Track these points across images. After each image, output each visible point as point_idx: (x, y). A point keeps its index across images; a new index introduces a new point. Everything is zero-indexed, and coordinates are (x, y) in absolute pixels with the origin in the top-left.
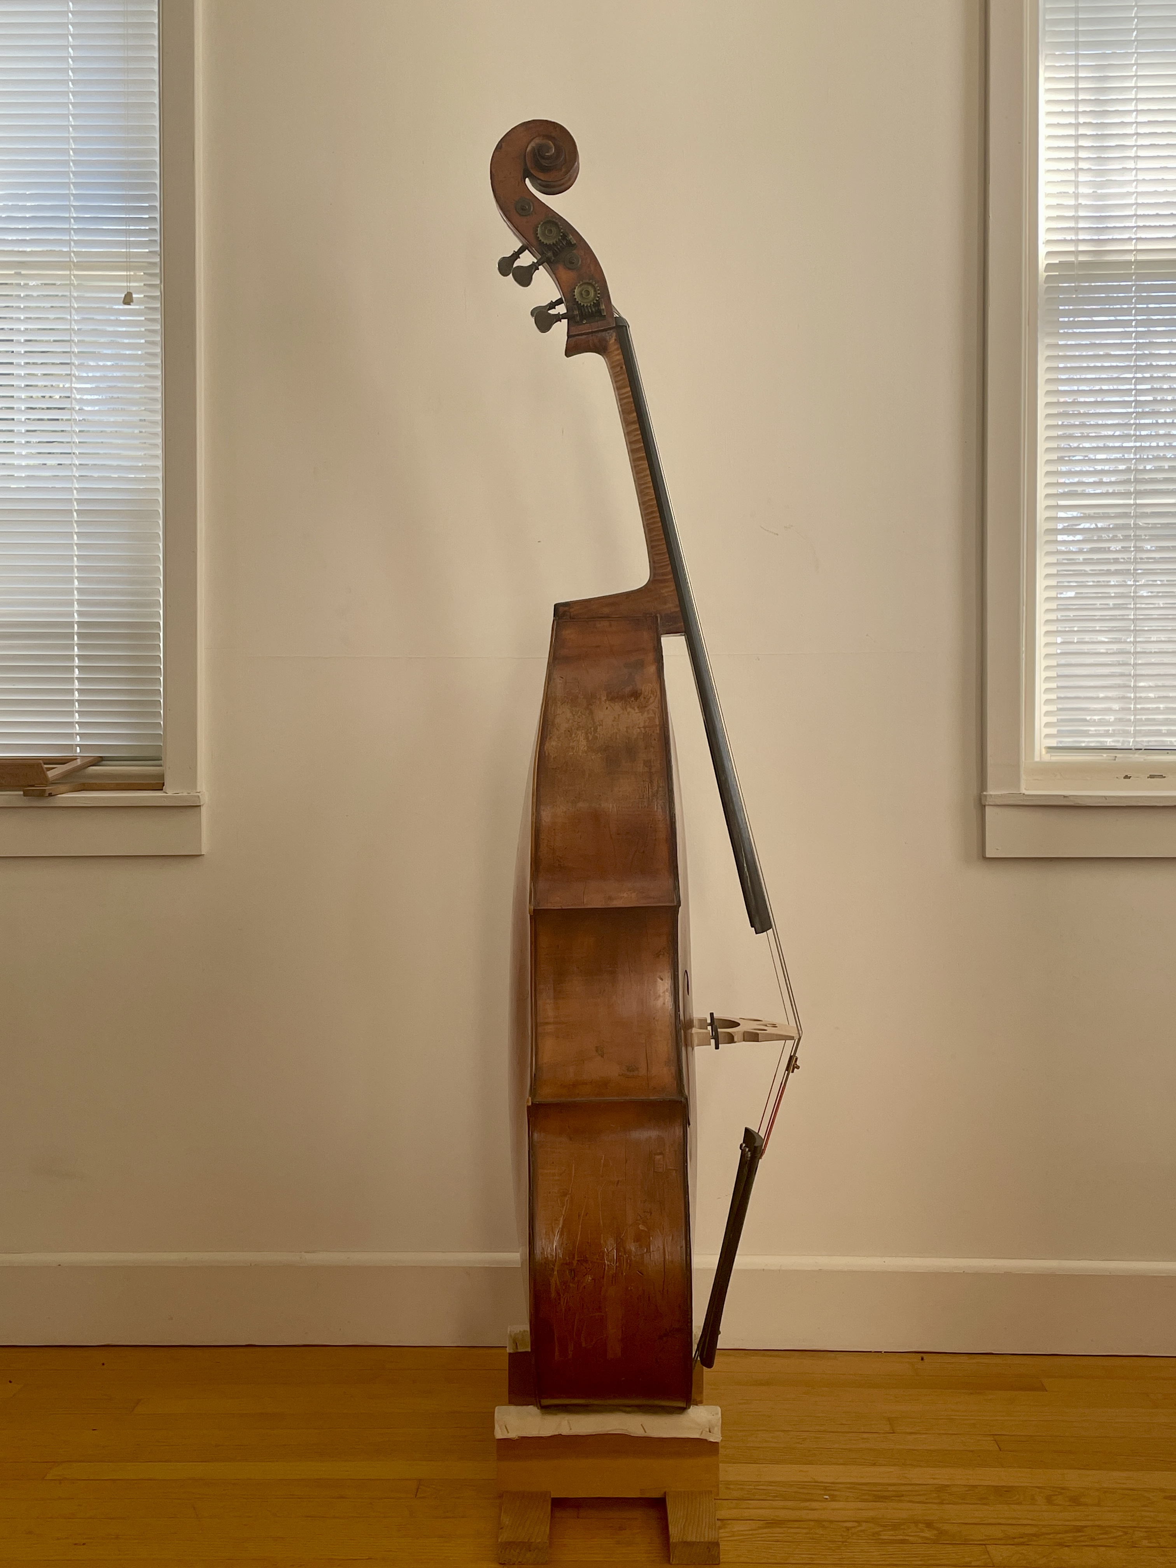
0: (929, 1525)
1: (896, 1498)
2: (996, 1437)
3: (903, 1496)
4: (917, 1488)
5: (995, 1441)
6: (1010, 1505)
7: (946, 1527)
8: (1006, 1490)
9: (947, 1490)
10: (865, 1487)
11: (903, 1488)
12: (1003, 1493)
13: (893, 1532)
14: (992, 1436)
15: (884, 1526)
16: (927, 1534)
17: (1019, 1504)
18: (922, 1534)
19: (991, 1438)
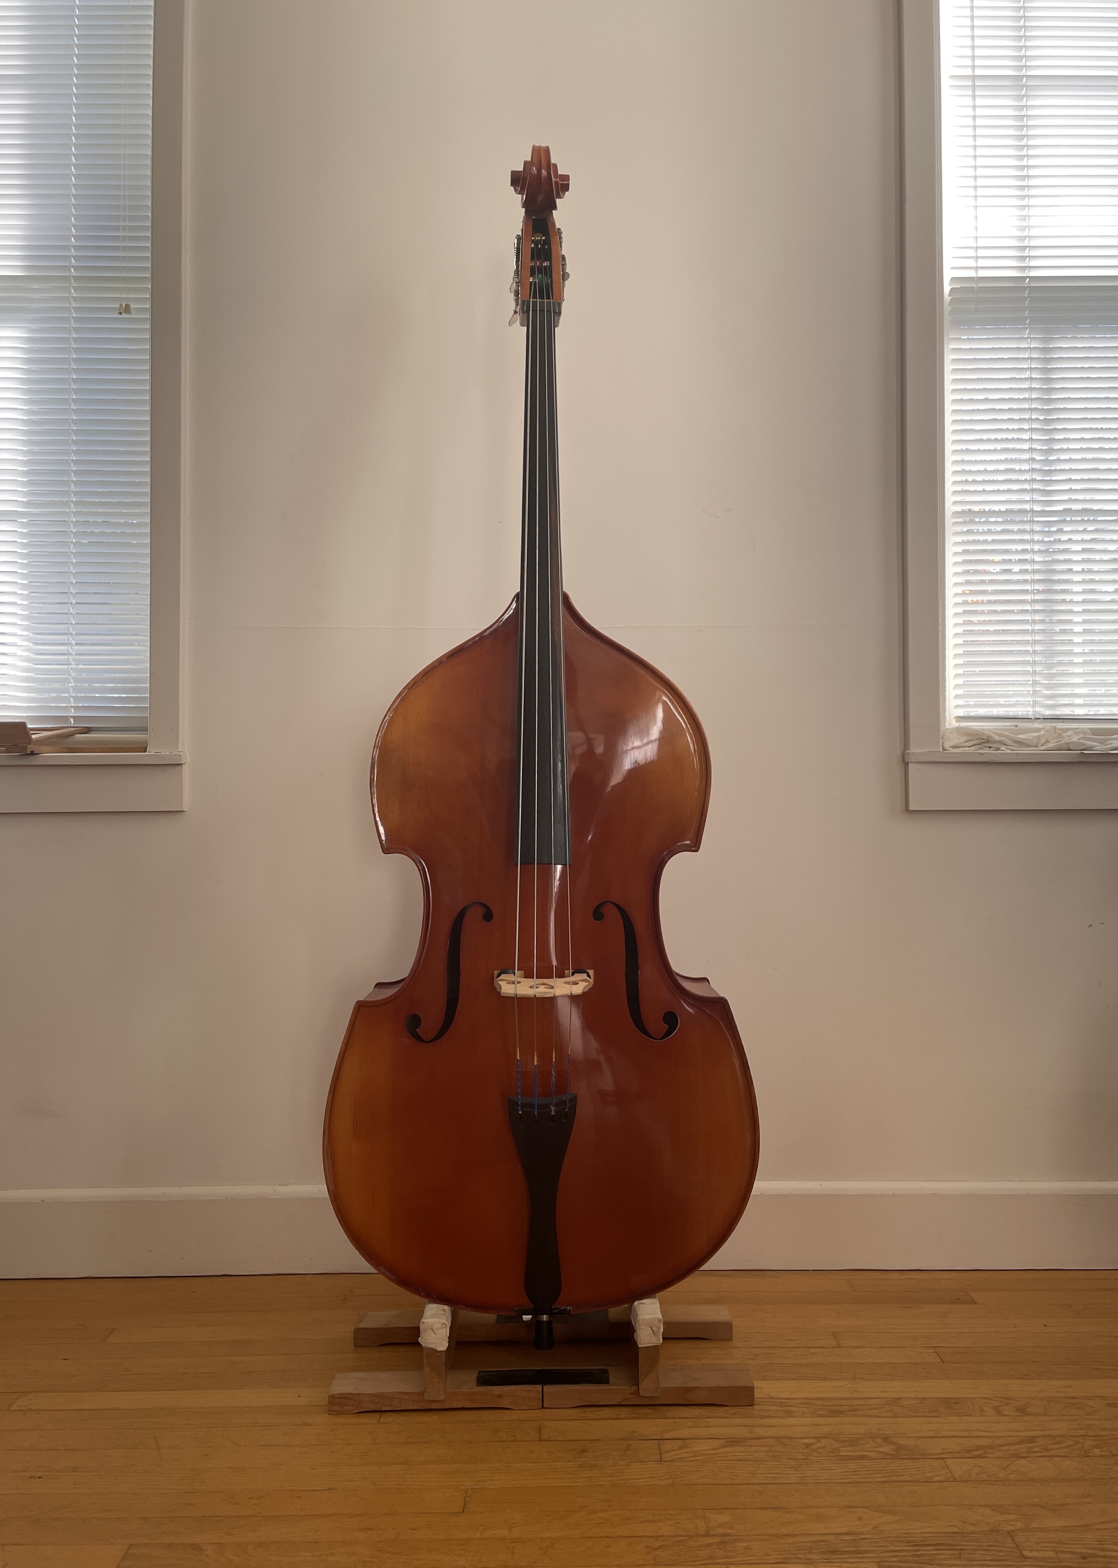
0: (886, 1439)
1: (851, 1413)
2: (937, 1349)
3: (856, 1410)
4: (869, 1402)
5: (936, 1352)
6: (962, 1418)
7: (902, 1441)
8: (954, 1401)
9: (898, 1403)
10: (819, 1402)
11: (855, 1402)
12: (951, 1405)
13: (851, 1448)
14: (933, 1348)
15: (843, 1442)
16: (886, 1449)
17: (969, 1415)
18: (880, 1449)
19: (932, 1350)
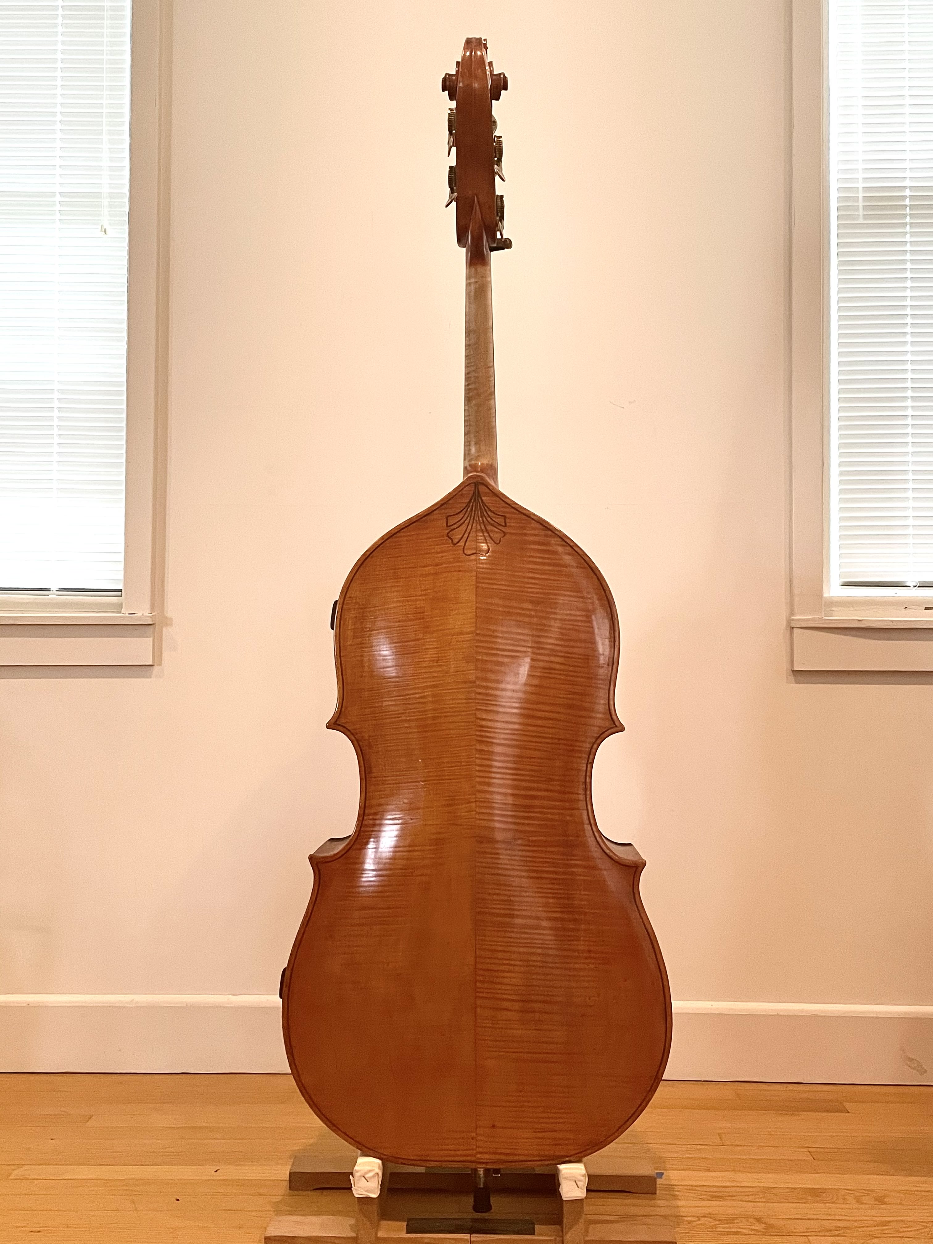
0: (759, 1220)
1: (730, 1198)
2: (810, 1149)
3: (734, 1196)
4: (747, 1189)
5: (809, 1152)
6: (826, 1204)
7: (772, 1221)
8: (821, 1191)
9: (771, 1191)
10: (702, 1189)
11: (735, 1190)
12: (816, 1193)
13: (727, 1225)
14: (806, 1148)
15: (719, 1220)
16: (760, 1227)
17: (833, 1203)
18: (753, 1227)
19: (806, 1150)
